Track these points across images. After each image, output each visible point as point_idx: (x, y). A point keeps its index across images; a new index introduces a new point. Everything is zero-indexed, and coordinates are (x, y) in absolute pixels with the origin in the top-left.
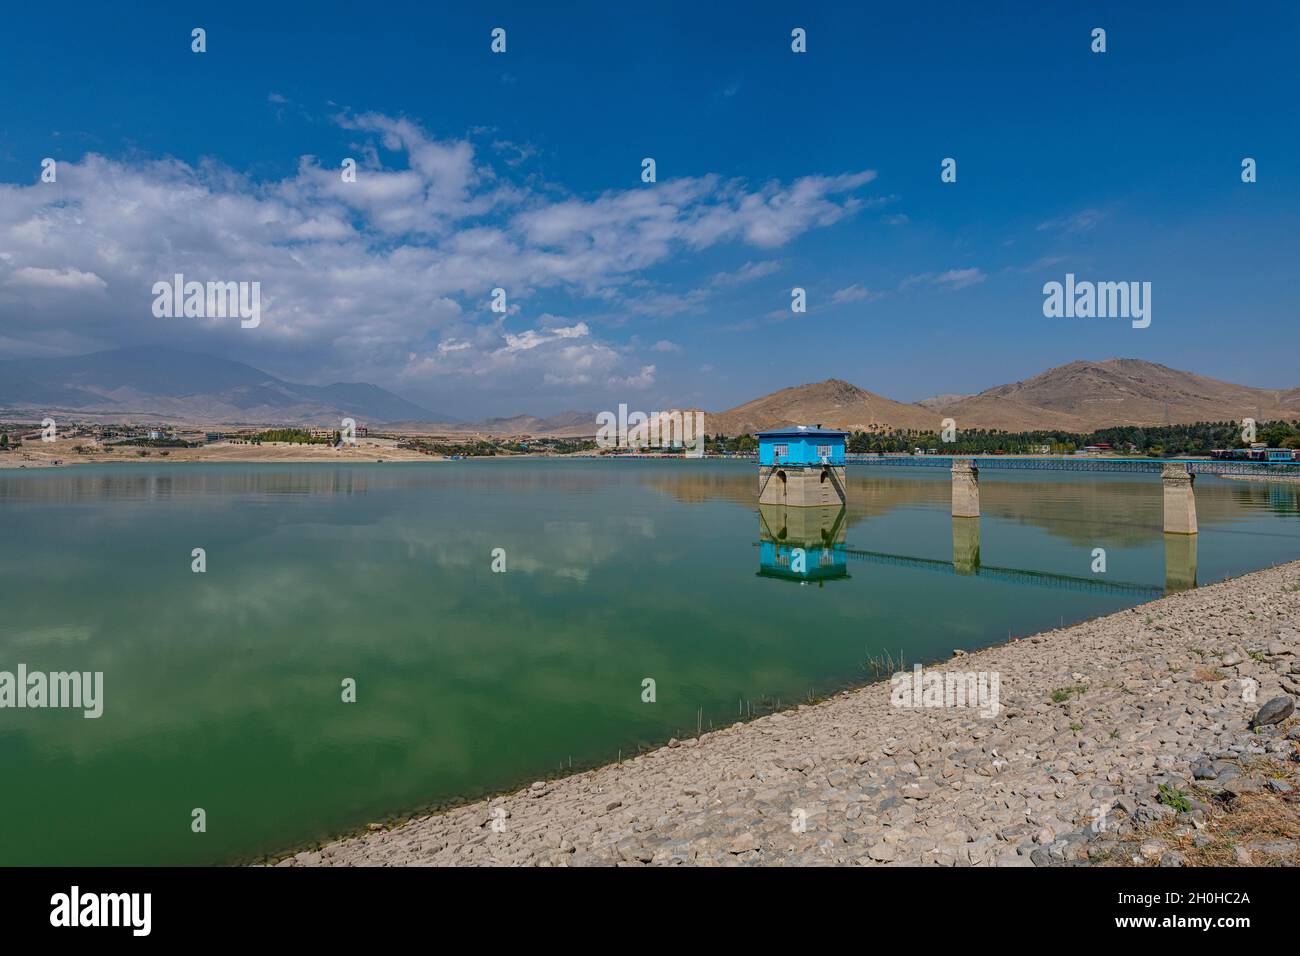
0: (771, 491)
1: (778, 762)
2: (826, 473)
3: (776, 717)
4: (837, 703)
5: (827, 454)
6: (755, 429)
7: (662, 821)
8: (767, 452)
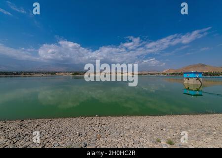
0: (186, 81)
1: (185, 122)
2: (198, 79)
3: (186, 116)
4: (199, 116)
5: (197, 76)
6: (183, 72)
7: (164, 125)
8: (185, 75)
